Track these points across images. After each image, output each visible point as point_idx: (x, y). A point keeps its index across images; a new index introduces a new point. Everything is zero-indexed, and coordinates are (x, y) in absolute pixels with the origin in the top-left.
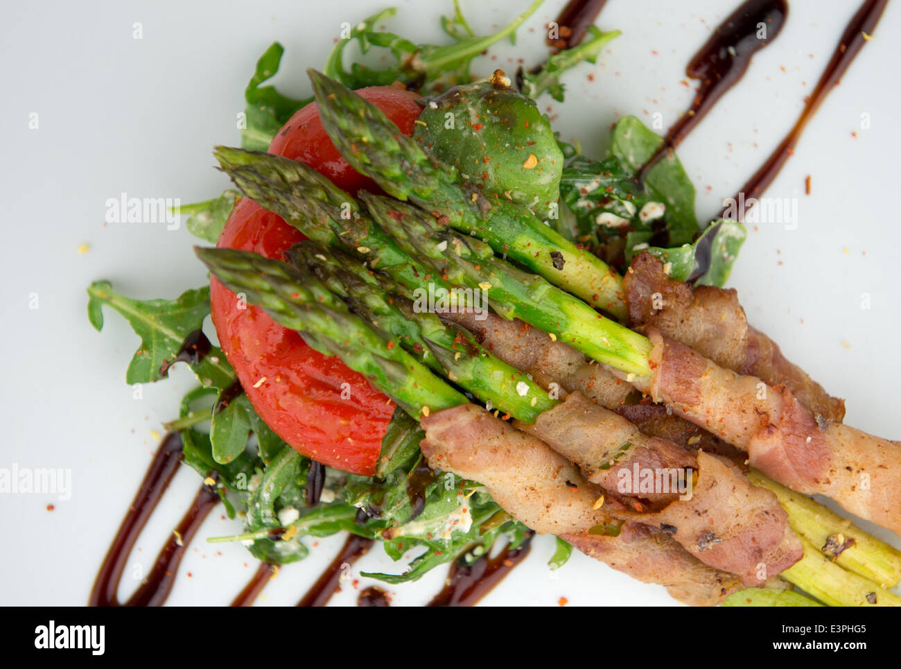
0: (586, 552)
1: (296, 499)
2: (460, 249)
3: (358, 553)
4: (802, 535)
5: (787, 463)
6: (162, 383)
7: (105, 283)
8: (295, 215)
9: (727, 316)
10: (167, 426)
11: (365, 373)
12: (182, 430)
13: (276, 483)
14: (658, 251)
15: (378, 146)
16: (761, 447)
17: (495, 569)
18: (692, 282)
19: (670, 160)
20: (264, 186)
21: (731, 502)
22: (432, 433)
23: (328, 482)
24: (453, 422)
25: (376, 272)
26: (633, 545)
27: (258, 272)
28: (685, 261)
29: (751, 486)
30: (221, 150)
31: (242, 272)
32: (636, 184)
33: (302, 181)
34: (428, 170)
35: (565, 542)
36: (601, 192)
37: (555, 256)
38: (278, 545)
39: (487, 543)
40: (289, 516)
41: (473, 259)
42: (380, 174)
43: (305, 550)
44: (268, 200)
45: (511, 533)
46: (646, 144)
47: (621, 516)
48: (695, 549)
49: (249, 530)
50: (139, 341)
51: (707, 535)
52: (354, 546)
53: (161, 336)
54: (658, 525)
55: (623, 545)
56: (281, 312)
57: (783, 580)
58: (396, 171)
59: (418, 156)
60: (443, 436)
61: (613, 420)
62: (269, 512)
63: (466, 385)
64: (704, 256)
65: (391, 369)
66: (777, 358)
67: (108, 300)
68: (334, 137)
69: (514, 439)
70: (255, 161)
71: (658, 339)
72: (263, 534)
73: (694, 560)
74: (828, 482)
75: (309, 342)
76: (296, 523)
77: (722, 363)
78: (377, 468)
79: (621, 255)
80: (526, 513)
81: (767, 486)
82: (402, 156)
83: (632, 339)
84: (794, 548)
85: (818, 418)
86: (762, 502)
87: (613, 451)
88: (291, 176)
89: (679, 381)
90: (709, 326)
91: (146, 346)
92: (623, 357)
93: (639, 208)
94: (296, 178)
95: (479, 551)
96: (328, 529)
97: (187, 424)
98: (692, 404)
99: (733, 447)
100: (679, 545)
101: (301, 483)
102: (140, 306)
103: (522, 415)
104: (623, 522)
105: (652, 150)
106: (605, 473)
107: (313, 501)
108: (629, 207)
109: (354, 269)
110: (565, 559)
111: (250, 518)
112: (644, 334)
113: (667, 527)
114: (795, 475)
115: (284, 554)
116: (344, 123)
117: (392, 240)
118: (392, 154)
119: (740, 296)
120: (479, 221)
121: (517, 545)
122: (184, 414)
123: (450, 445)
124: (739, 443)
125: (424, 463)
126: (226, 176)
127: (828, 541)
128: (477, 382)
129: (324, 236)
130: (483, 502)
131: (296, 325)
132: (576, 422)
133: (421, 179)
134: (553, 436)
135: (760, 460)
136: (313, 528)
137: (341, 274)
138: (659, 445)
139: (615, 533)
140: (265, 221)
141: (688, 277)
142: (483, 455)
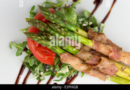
0: (86, 73)
1: (42, 70)
2: (63, 30)
3: (53, 78)
4: (118, 68)
5: (115, 57)
6: (21, 56)
7: (12, 42)
8: (38, 27)
9: (103, 37)
10: (22, 62)
11: (51, 49)
12: (25, 62)
13: (39, 68)
14: (92, 28)
15: (49, 15)
16: (111, 55)
17: (73, 78)
18: (98, 32)
19: (92, 16)
20: (33, 23)
21: (107, 63)
22: (61, 57)
23: (47, 68)
24: (64, 55)
25: (51, 34)
26: (93, 72)
27: (33, 35)
28: (96, 29)
29: (110, 61)
30: (26, 19)
31: (31, 35)
32: (88, 19)
33: (39, 22)
34: (57, 18)
35: (83, 73)
36: (83, 21)
37: (77, 30)
38: (41, 78)
39: (71, 74)
40: (42, 73)
41: (65, 31)
42: (50, 19)
43: (44, 78)
44: (34, 25)
45: (75, 73)
46: (89, 14)
47: (91, 67)
48: (102, 71)
49: (36, 76)
50: (17, 49)
51: (104, 69)
52: (52, 77)
53: (20, 48)
54: (96, 68)
55: (92, 72)
56: (37, 41)
57: (116, 75)
58: (52, 19)
59: (55, 16)
60: (63, 57)
61: (88, 53)
62: (39, 73)
63: (66, 50)
64: (99, 29)
65: (54, 48)
66: (111, 42)
67: (12, 45)
68: (43, 14)
69: (74, 57)
70: (32, 20)
71: (93, 41)
72: (38, 76)
73: (102, 73)
74: (121, 59)
75: (42, 45)
76: (43, 74)
77: (103, 44)
78: (54, 64)
79: (87, 29)
80: (77, 68)
81: (112, 61)
82: (53, 16)
83: (90, 41)
84: (117, 70)
85: (118, 50)
86: (112, 63)
87: (89, 57)
88: (37, 21)
89: (97, 46)
90: (101, 39)
91: (18, 50)
92: (89, 44)
93: (89, 23)
94: (38, 22)
95: (70, 76)
96: (48, 75)
97: (25, 61)
98: (99, 50)
99: (106, 56)
100: (100, 71)
101: (43, 68)
102: (17, 45)
103: (74, 54)
104: (91, 68)
105: (90, 15)
106: (88, 61)
107: (45, 71)
108: (87, 23)
109: (48, 34)
110: (83, 75)
111: (36, 74)
112: (91, 40)
113: (98, 68)
114: (116, 59)
115: (42, 79)
116: (44, 12)
117: (53, 29)
118: (51, 16)
119: (105, 34)
120: (65, 25)
121: (76, 74)
122: (25, 60)
123: (64, 59)
124: (107, 55)
125: (61, 62)
126: (27, 22)
127: (122, 68)
128: (67, 49)
129: (43, 30)
130: (70, 68)
131: (40, 42)
132: (82, 54)
133: (56, 19)
134: (79, 56)
135: (111, 57)
136: (45, 75)
137: (46, 35)
138: (95, 56)
139: (90, 70)
140: (34, 29)
141: (97, 32)
142: (69, 60)
